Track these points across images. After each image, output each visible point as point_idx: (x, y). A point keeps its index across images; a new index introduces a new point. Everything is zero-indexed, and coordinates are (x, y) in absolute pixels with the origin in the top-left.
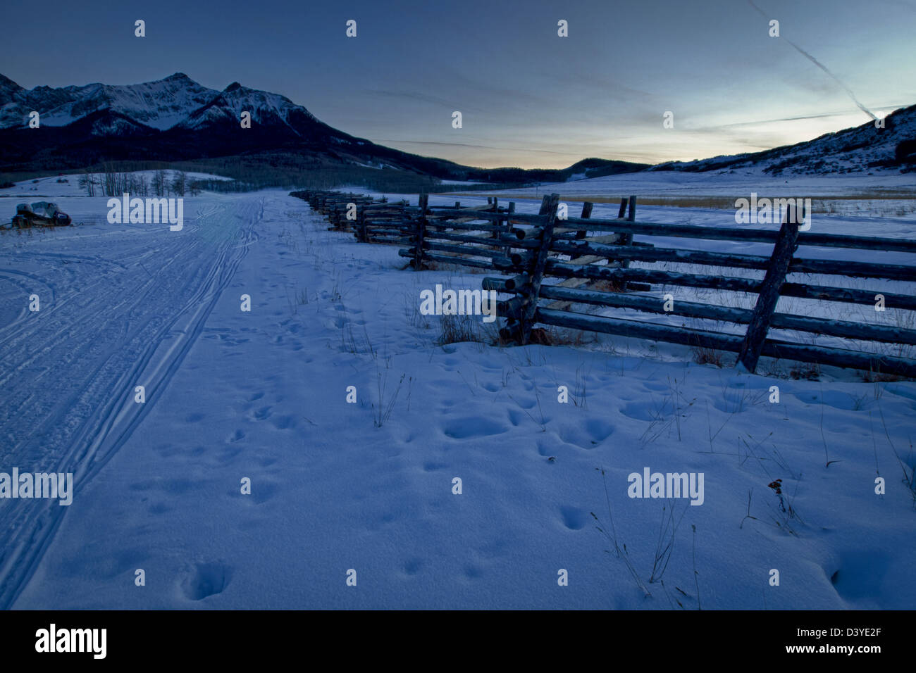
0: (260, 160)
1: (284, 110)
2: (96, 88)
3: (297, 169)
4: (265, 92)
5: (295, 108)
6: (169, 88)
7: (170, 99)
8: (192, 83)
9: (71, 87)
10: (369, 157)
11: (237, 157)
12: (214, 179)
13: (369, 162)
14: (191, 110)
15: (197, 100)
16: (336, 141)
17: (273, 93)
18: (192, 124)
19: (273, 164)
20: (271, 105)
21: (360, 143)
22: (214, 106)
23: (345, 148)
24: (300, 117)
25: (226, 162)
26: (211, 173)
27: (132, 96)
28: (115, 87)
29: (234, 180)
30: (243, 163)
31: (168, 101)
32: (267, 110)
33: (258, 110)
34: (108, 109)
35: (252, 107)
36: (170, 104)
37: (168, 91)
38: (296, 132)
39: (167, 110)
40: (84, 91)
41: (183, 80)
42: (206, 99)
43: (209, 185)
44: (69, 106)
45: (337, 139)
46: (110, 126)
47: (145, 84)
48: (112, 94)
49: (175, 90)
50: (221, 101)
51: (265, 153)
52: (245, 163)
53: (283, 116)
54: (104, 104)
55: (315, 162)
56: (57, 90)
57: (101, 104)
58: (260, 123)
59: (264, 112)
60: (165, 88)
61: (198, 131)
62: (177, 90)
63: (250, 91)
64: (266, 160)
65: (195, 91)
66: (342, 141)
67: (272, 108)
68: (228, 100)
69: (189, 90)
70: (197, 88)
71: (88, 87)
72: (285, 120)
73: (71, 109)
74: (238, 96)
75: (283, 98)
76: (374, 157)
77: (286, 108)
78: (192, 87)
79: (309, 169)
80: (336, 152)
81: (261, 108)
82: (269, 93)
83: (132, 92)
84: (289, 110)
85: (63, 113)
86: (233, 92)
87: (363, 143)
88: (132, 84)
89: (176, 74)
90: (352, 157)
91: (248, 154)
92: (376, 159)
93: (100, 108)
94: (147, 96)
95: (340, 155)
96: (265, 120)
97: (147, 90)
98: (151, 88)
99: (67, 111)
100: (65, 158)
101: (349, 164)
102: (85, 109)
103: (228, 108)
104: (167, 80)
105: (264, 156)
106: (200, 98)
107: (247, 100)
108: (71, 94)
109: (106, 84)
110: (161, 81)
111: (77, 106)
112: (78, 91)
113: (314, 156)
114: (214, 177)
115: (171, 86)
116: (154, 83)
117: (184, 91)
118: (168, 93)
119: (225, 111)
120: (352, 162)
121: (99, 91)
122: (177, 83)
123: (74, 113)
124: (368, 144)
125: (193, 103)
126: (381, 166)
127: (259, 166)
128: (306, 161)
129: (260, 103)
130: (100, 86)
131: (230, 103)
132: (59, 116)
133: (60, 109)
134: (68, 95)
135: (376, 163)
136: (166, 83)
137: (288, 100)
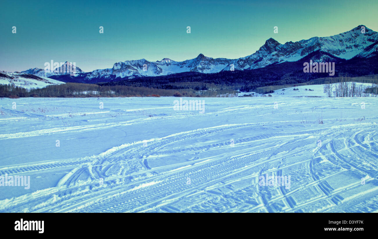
2: (314, 39)
6: (353, 35)
7: (353, 41)
8: (367, 30)
9: (302, 40)
14: (366, 46)
15: (370, 40)
18: (366, 55)
27: (333, 42)
28: (324, 38)
31: (352, 43)
34: (320, 50)
36: (354, 44)
37: (353, 37)
39: (351, 48)
40: (308, 42)
42: (375, 39)
44: (301, 50)
46: (319, 60)
47: (340, 34)
48: (322, 42)
49: (357, 35)
54: (318, 48)
56: (296, 43)
57: (316, 48)
60: (351, 35)
65: (369, 35)
69: (366, 35)
70: (371, 33)
71: (310, 39)
73: (301, 52)
78: (368, 32)
83: (333, 40)
85: (297, 54)
88: (333, 35)
89: (359, 26)
93: (315, 50)
94: (341, 41)
97: (341, 37)
98: (343, 36)
99: (299, 53)
100: (296, 77)
102: (308, 52)
104: (353, 30)
106: (372, 38)
108: (302, 44)
109: (319, 37)
110: (349, 32)
111: (304, 50)
112: (305, 42)
115: (355, 33)
116: (345, 33)
118: (353, 38)
121: (316, 41)
123: (302, 54)
125: (367, 42)
130: (316, 38)
132: (295, 56)
133: (296, 52)
134: (300, 45)
136: (352, 32)
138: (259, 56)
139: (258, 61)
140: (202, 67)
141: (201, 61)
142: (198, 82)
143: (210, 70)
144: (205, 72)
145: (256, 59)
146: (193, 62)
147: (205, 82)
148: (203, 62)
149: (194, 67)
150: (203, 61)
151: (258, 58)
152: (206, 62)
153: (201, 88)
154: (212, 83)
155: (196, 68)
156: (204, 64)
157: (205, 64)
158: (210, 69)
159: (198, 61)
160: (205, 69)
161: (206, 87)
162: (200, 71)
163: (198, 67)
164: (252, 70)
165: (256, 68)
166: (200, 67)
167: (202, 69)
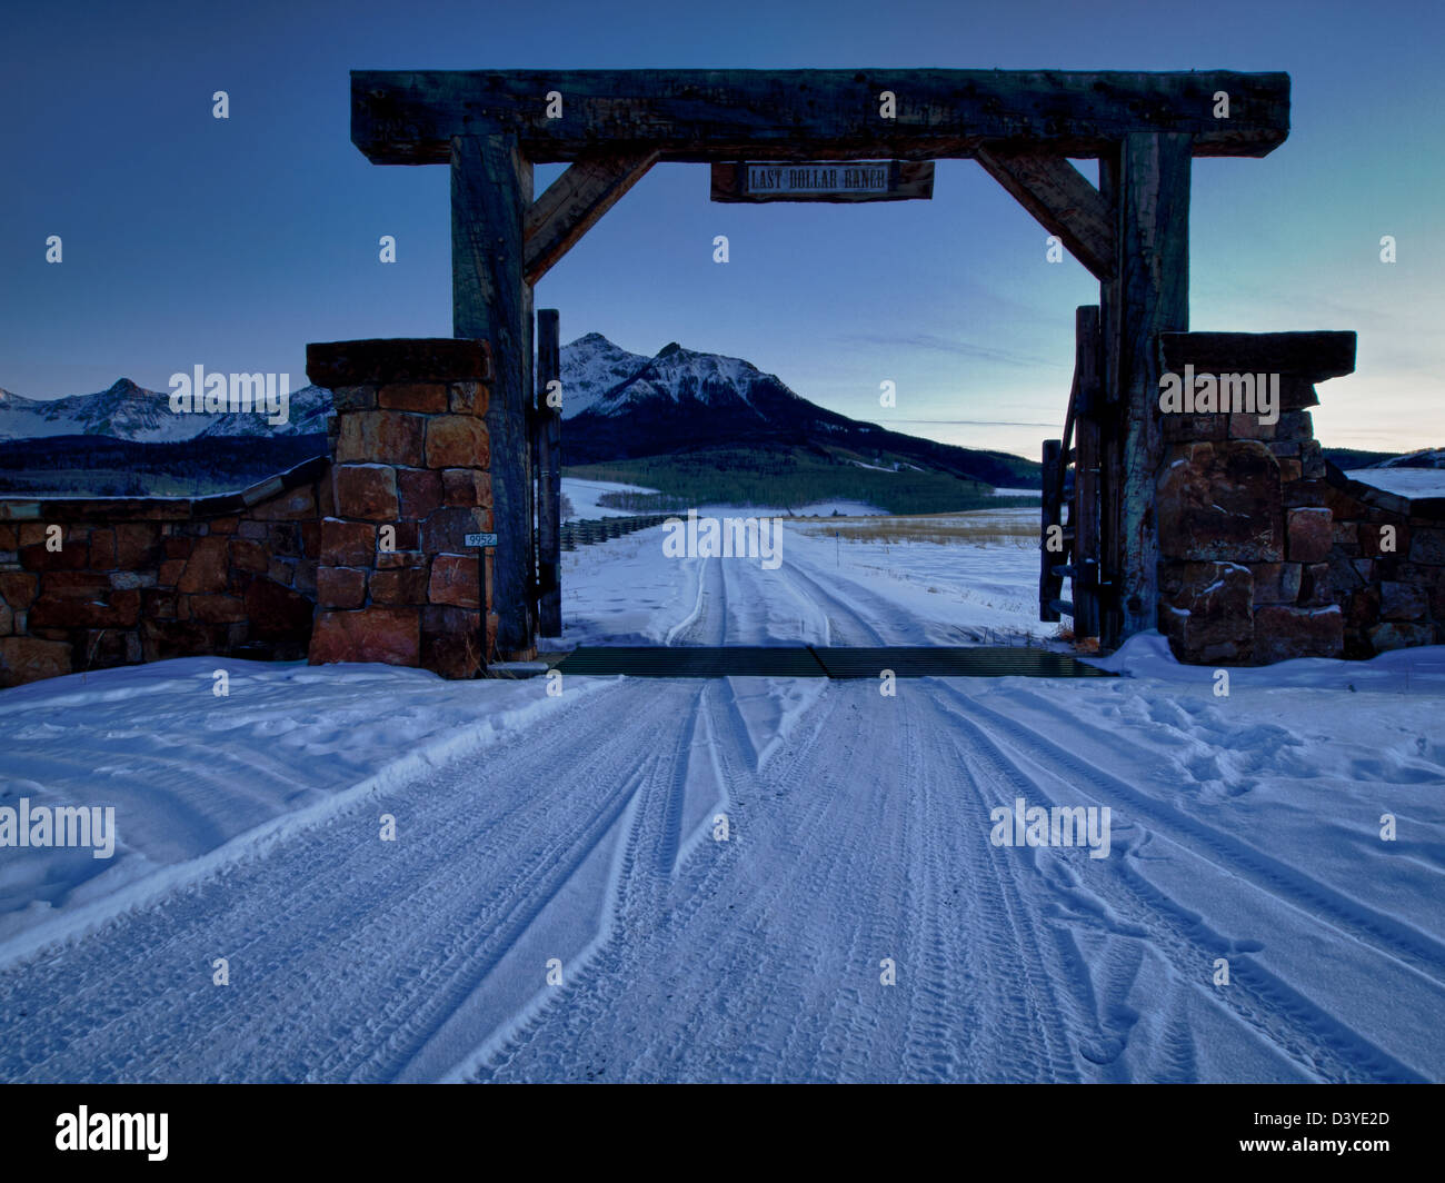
0: (702, 461)
1: (744, 382)
3: (756, 474)
4: (716, 356)
5: (761, 377)
6: (577, 357)
7: (578, 372)
8: (610, 347)
10: (876, 452)
11: (668, 457)
12: (631, 491)
13: (877, 460)
14: (607, 386)
15: (616, 372)
16: (824, 428)
17: (727, 356)
18: (607, 409)
19: (721, 467)
20: (726, 373)
21: (862, 430)
22: (640, 380)
23: (838, 438)
24: (770, 392)
25: (651, 465)
26: (627, 483)
29: (658, 492)
30: (675, 465)
31: (576, 376)
32: (718, 383)
33: (705, 382)
35: (696, 378)
36: (579, 379)
37: (576, 361)
38: (761, 415)
39: (573, 388)
41: (598, 343)
42: (630, 370)
43: (623, 501)
45: (826, 425)
49: (585, 358)
50: (651, 371)
51: (711, 450)
52: (678, 466)
53: (741, 391)
55: (787, 462)
58: (707, 403)
59: (714, 386)
60: (572, 356)
61: (616, 419)
62: (588, 358)
63: (694, 355)
64: (710, 461)
65: (614, 359)
66: (833, 427)
67: (726, 380)
68: (662, 370)
69: (606, 358)
70: (617, 354)
72: (745, 398)
74: (676, 363)
75: (743, 363)
76: (884, 451)
77: (747, 379)
78: (610, 353)
79: (776, 474)
80: (822, 446)
81: (710, 380)
82: (723, 357)
84: (751, 381)
86: (668, 357)
87: (867, 430)
89: (589, 335)
90: (851, 453)
91: (684, 453)
92: (887, 454)
95: (828, 449)
96: (714, 398)
101: (840, 463)
103: (659, 382)
104: (576, 344)
105: (708, 454)
106: (620, 368)
107: (688, 369)
113: (787, 452)
114: (630, 489)
115: (581, 353)
117: (598, 360)
118: (576, 364)
119: (657, 387)
120: (848, 461)
122: (589, 348)
124: (875, 430)
125: (610, 376)
126: (896, 466)
127: (700, 470)
128: (772, 461)
129: (707, 373)
131: (663, 374)
135: (889, 463)
136: (573, 349)
137: (750, 366)
138: (322, 397)
139: (319, 412)
140: (130, 421)
141: (125, 403)
142: (110, 471)
143: (157, 431)
144: (141, 437)
145: (311, 404)
146: (96, 405)
147: (139, 471)
148: (132, 406)
149: (99, 418)
150: (133, 403)
151: (319, 402)
152: (145, 406)
153: (122, 489)
154: (164, 474)
155: (108, 423)
156: (134, 413)
157: (140, 411)
158: (158, 427)
159: (113, 401)
160: (139, 427)
161: (142, 486)
162: (123, 435)
163: (113, 420)
164: (301, 436)
165: (312, 430)
166: (124, 420)
167: (132, 427)
